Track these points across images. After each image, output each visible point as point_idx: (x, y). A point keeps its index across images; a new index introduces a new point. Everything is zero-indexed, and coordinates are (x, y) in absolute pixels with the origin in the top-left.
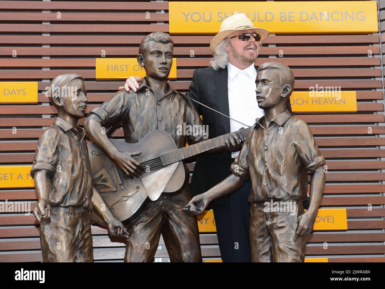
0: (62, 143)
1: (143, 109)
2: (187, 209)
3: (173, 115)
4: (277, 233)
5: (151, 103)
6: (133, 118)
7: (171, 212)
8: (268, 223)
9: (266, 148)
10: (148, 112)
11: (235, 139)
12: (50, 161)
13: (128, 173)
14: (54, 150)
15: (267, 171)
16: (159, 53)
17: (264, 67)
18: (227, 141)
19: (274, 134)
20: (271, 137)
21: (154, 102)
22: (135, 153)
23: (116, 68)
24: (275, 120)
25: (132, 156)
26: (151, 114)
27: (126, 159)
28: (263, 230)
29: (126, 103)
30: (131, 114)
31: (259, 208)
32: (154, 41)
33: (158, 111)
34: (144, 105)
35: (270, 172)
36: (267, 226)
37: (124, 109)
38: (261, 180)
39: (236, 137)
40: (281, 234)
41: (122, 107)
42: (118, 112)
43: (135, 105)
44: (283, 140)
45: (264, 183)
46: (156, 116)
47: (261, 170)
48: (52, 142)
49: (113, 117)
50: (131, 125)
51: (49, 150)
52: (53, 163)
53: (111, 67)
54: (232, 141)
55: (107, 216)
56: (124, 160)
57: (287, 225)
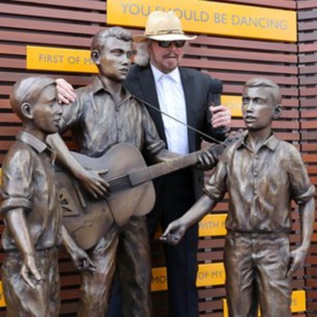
0: (37, 170)
1: (101, 116)
2: (165, 239)
3: (132, 123)
4: (267, 268)
5: (109, 109)
6: (90, 125)
7: (128, 232)
8: (254, 256)
9: (255, 174)
10: (107, 119)
11: (209, 158)
12: (27, 194)
13: (96, 196)
14: (30, 179)
15: (257, 201)
16: (121, 52)
17: (256, 84)
18: (201, 160)
19: (266, 159)
20: (261, 162)
21: (113, 108)
22: (102, 171)
23: (49, 58)
24: (268, 143)
25: (100, 175)
26: (110, 121)
27: (95, 179)
28: (246, 263)
29: (82, 108)
30: (87, 120)
31: (242, 238)
32: (114, 38)
33: (118, 119)
34: (102, 111)
35: (261, 200)
36: (252, 259)
37: (80, 115)
38: (249, 210)
39: (210, 156)
40: (272, 271)
41: (79, 112)
42: (74, 118)
43: (92, 110)
44: (277, 166)
45: (254, 212)
46: (115, 124)
47: (249, 198)
48: (27, 168)
49: (71, 124)
50: (88, 133)
51: (25, 180)
52: (30, 197)
53: (43, 56)
54: (207, 160)
55: (70, 246)
56: (93, 181)
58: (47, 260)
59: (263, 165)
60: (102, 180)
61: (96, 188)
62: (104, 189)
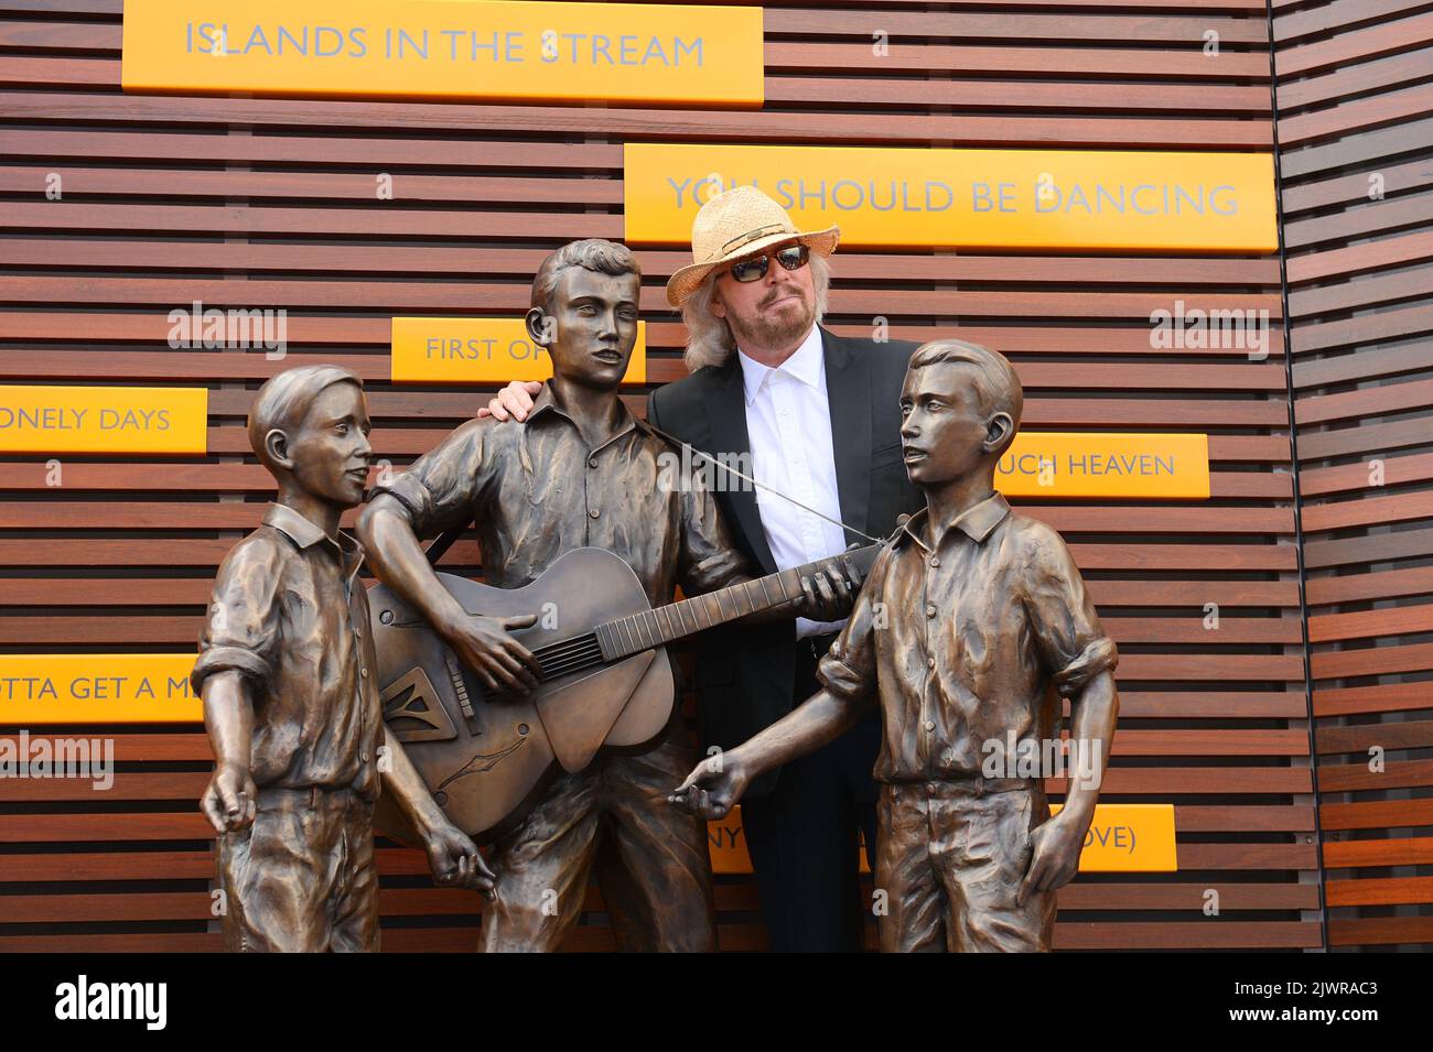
0: (291, 587)
1: (542, 482)
2: (679, 799)
3: (638, 501)
4: (965, 879)
5: (568, 461)
6: (511, 508)
7: (627, 808)
8: (936, 848)
9: (931, 610)
10: (558, 490)
11: (832, 581)
12: (254, 640)
13: (494, 683)
14: (267, 609)
15: (935, 685)
16: (596, 305)
17: (928, 356)
18: (807, 587)
19: (958, 568)
20: (947, 576)
21: (578, 460)
22: (517, 619)
23: (456, 348)
24: (960, 522)
25: (509, 628)
26: (567, 496)
27: (491, 638)
28: (918, 870)
29: (489, 460)
30: (503, 494)
31: (908, 802)
32: (580, 268)
33: (591, 488)
34: (545, 470)
35: (944, 685)
36: (931, 857)
37: (483, 481)
38: (916, 713)
39: (836, 575)
40: (977, 885)
41: (478, 472)
42: (464, 487)
43: (518, 468)
44: (986, 586)
45: (926, 720)
46: (582, 502)
47: (916, 681)
48: (261, 580)
49: (450, 504)
50: (505, 529)
51: (252, 606)
52: (264, 647)
53: (439, 344)
54: (824, 587)
55: (424, 816)
56: (484, 640)
57: (996, 854)
58: (320, 818)
59: (952, 581)
60: (509, 640)
61: (493, 662)
62: (517, 665)
